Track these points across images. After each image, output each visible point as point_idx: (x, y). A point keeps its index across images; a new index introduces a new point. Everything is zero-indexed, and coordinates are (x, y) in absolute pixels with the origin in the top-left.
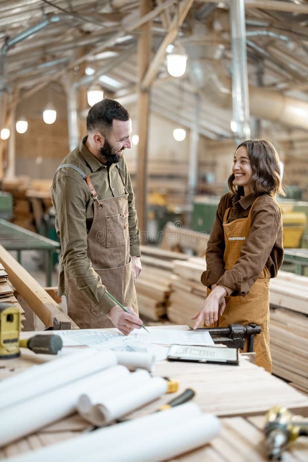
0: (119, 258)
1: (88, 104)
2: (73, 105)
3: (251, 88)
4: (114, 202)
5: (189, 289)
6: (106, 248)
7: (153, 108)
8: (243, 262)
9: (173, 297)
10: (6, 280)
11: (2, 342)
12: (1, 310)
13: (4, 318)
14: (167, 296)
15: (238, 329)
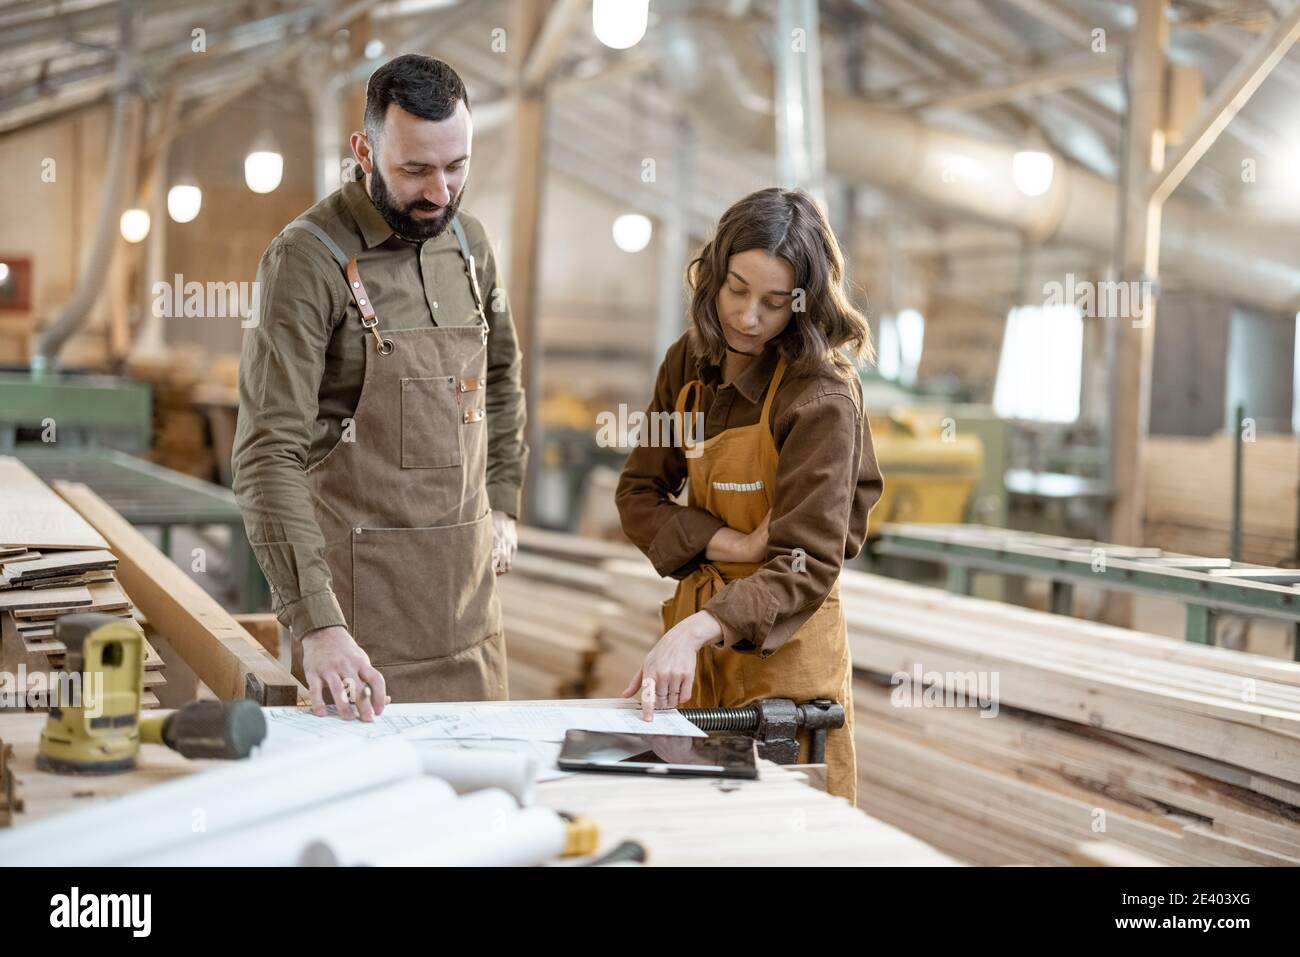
0: (439, 501)
2: (329, 135)
3: (828, 97)
4: (430, 342)
6: (402, 468)
7: (553, 158)
9: (605, 667)
10: (110, 574)
11: (87, 725)
12: (83, 630)
13: (93, 654)
14: (589, 662)
15: (778, 713)
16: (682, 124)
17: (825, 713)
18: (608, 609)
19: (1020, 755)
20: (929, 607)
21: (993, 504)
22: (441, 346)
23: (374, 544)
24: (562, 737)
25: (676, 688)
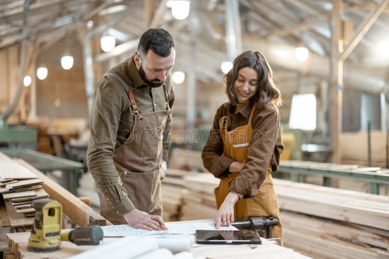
0: (150, 166)
1: (101, 49)
2: (88, 51)
4: (154, 117)
5: (199, 200)
6: (139, 156)
8: (251, 167)
10: (40, 186)
11: (44, 235)
12: (43, 204)
13: (45, 213)
14: (179, 208)
15: (257, 222)
16: (193, 44)
17: (271, 221)
18: (185, 191)
19: (322, 231)
20: (287, 186)
21: (298, 154)
22: (157, 118)
23: (130, 177)
24: (195, 232)
25: (229, 218)
